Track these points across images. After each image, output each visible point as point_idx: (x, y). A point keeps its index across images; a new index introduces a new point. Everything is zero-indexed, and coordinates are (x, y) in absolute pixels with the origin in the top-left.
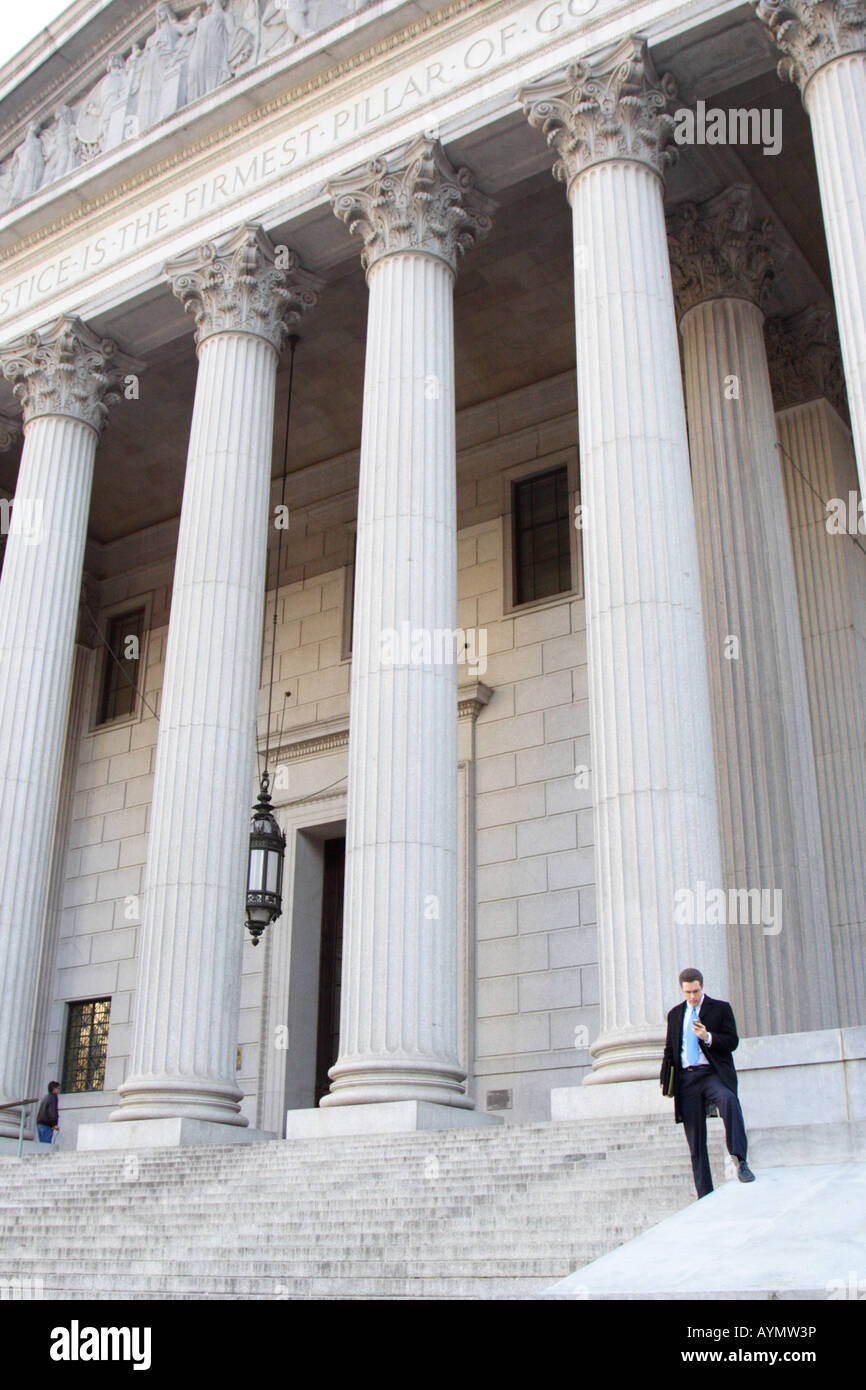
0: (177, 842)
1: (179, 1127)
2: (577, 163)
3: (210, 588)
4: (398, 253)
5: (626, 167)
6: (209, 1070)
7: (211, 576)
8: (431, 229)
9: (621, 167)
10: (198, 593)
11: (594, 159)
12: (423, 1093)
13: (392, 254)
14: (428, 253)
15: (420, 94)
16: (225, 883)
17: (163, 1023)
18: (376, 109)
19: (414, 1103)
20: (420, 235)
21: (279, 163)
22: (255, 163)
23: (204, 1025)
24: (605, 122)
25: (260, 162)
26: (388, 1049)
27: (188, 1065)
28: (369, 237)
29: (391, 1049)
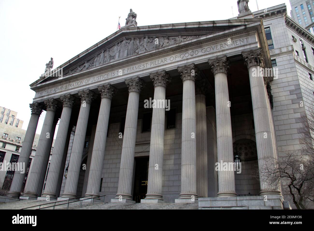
0: (125, 163)
1: (126, 200)
2: (185, 79)
3: (130, 128)
4: (159, 86)
5: (191, 81)
6: (129, 193)
7: (131, 127)
8: (164, 83)
9: (190, 80)
10: (129, 129)
11: (187, 79)
12: (158, 198)
13: (158, 86)
14: (163, 86)
15: (163, 63)
16: (131, 169)
17: (123, 186)
18: (157, 63)
19: (158, 200)
20: (162, 83)
21: (142, 68)
22: (138, 66)
23: (128, 187)
24: (188, 74)
25: (139, 66)
26: (154, 192)
27: (126, 192)
28: (155, 82)
29: (155, 193)
